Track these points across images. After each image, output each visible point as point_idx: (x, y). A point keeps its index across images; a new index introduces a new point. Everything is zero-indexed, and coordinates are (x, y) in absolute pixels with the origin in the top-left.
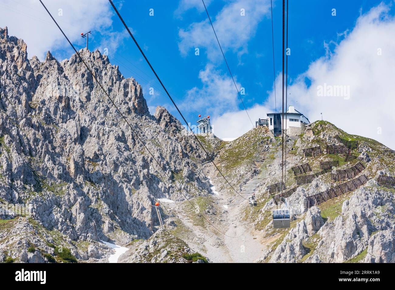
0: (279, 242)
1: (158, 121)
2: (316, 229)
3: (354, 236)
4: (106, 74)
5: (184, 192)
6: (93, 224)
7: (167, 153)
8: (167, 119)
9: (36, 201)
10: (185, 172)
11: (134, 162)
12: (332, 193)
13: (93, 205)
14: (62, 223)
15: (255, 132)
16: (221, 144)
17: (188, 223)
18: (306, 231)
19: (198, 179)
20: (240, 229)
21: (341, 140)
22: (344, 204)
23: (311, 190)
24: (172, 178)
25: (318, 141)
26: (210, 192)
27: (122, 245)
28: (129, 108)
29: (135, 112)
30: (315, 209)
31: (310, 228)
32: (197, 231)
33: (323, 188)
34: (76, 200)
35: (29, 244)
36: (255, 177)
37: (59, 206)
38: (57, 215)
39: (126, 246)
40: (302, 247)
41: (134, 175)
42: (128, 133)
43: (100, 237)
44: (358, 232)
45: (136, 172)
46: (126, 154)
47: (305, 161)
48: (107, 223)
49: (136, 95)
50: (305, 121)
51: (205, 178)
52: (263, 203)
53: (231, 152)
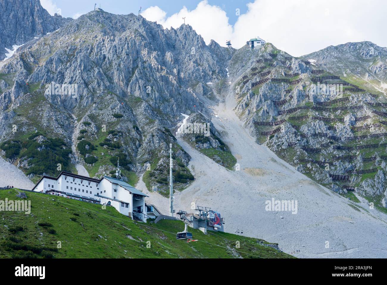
3: (259, 102)
4: (191, 34)
5: (216, 79)
11: (199, 71)
12: (259, 83)
14: (170, 111)
15: (245, 47)
16: (234, 51)
18: (248, 99)
22: (260, 89)
23: (254, 80)
24: (212, 74)
26: (226, 76)
27: (188, 115)
28: (199, 47)
29: (201, 48)
30: (251, 91)
31: (249, 98)
33: (258, 80)
34: (174, 103)
36: (242, 68)
39: (189, 115)
41: (199, 75)
47: (256, 65)
49: (201, 42)
52: (240, 83)
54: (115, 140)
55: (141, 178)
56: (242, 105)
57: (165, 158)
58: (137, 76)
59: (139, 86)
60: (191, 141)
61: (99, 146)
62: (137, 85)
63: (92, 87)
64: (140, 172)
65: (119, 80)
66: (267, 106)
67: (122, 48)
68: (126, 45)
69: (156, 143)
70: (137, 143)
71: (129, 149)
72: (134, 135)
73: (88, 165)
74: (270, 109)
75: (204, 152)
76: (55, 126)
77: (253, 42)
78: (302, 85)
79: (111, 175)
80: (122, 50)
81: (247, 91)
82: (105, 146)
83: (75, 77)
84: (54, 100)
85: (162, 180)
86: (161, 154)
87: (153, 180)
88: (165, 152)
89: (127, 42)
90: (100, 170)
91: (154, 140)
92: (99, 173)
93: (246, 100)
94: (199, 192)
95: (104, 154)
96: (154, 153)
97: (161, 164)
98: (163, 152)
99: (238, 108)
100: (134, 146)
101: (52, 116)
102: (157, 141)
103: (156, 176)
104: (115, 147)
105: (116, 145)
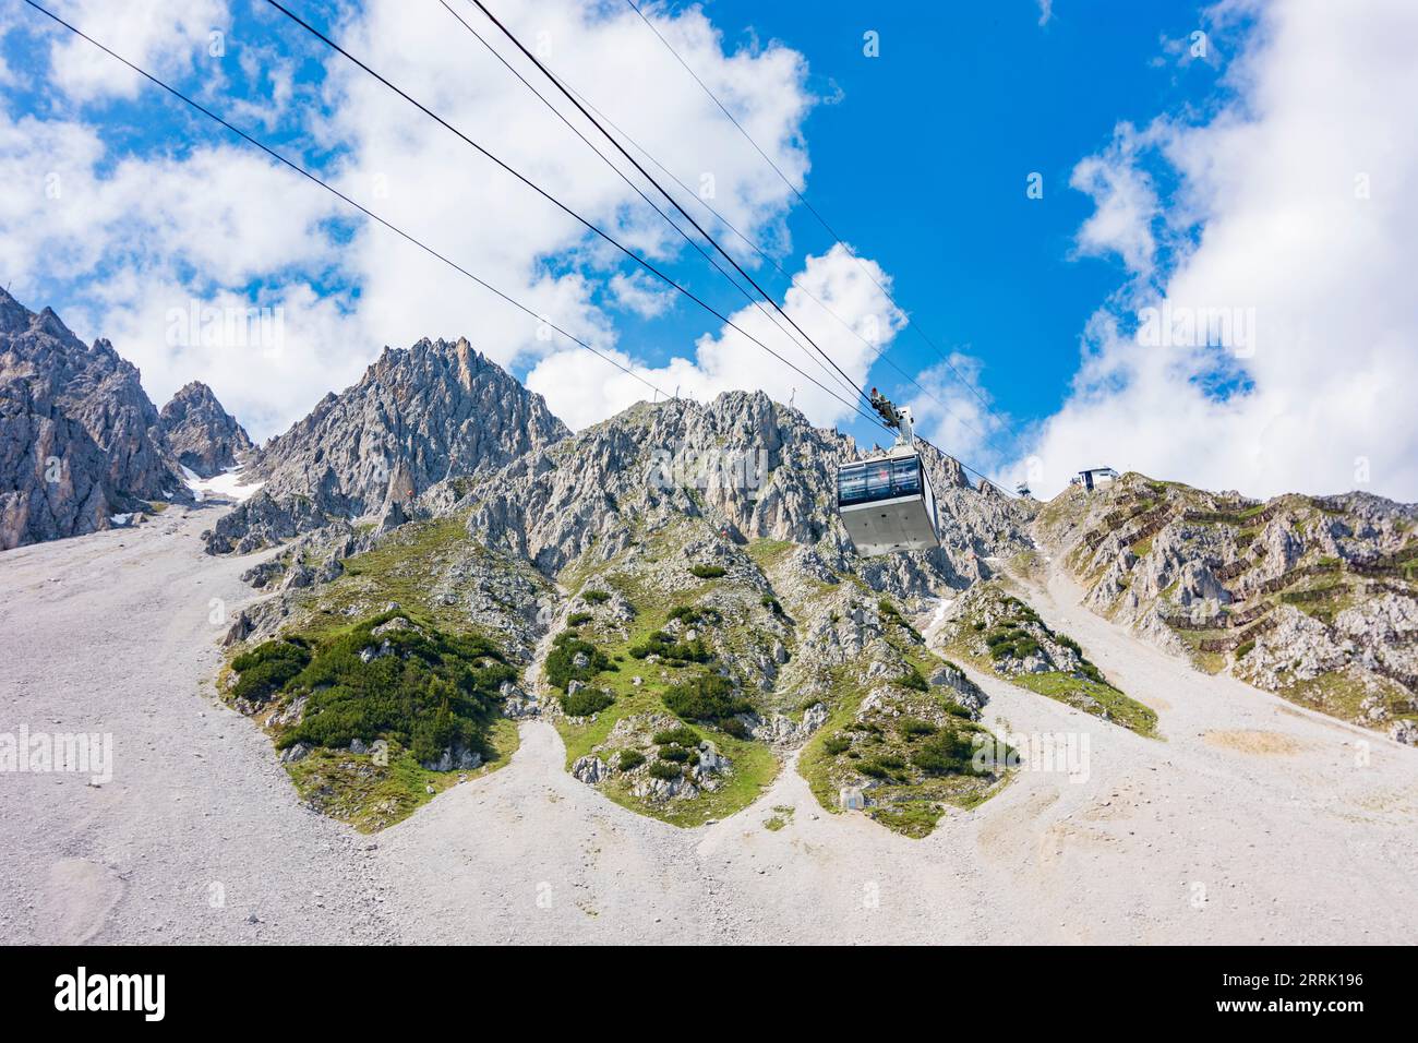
0: (1096, 583)
1: (980, 492)
2: (1130, 568)
3: (1165, 569)
5: (1008, 550)
6: (918, 582)
7: (989, 517)
8: (988, 489)
9: (864, 568)
10: (1007, 532)
11: (960, 529)
12: (1142, 534)
13: (919, 567)
14: (890, 585)
15: (1070, 491)
16: (1040, 505)
17: (1013, 576)
19: (1020, 537)
20: (1062, 576)
21: (1149, 487)
22: (1154, 541)
23: (1123, 534)
24: (996, 539)
25: (1127, 490)
26: (1033, 547)
27: (947, 599)
28: (951, 482)
29: (957, 485)
30: (1126, 550)
31: (1124, 567)
32: (1022, 582)
33: (1134, 530)
34: (901, 564)
35: (852, 602)
36: (1073, 529)
37: (887, 570)
38: (885, 578)
40: (1118, 585)
41: (961, 539)
42: (952, 505)
43: (926, 593)
44: (1168, 565)
45: (962, 537)
46: (951, 522)
47: (1117, 509)
48: (932, 580)
50: (1115, 474)
51: (1027, 536)
52: (1081, 551)
53: (1049, 510)
54: (691, 635)
55: (791, 764)
56: (1108, 585)
57: (886, 688)
58: (779, 485)
59: (786, 510)
60: (976, 653)
61: (629, 658)
62: (781, 508)
63: (632, 508)
64: (788, 742)
65: (724, 499)
66: (1195, 575)
67: (733, 418)
68: (745, 409)
69: (847, 640)
70: (775, 650)
71: (742, 664)
72: (763, 624)
73: (574, 719)
74: (1206, 585)
75: (1029, 683)
76: (477, 606)
77: (1088, 474)
78: (1287, 519)
79: (658, 748)
80: (733, 424)
81: (1110, 561)
82: (650, 659)
83: (579, 486)
84: (498, 539)
85: (883, 765)
86: (868, 676)
87: (842, 767)
88: (883, 667)
89: (746, 404)
90: (616, 732)
91: (840, 632)
92: (609, 745)
93: (1116, 574)
94: (1055, 806)
95: (643, 681)
96: (843, 675)
97: (872, 707)
98: (878, 669)
99: (1094, 596)
100: (762, 657)
101: (473, 576)
102: (853, 636)
103: (855, 749)
104: (689, 657)
105: (694, 651)
